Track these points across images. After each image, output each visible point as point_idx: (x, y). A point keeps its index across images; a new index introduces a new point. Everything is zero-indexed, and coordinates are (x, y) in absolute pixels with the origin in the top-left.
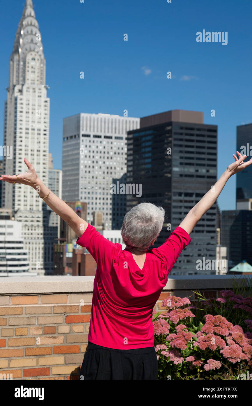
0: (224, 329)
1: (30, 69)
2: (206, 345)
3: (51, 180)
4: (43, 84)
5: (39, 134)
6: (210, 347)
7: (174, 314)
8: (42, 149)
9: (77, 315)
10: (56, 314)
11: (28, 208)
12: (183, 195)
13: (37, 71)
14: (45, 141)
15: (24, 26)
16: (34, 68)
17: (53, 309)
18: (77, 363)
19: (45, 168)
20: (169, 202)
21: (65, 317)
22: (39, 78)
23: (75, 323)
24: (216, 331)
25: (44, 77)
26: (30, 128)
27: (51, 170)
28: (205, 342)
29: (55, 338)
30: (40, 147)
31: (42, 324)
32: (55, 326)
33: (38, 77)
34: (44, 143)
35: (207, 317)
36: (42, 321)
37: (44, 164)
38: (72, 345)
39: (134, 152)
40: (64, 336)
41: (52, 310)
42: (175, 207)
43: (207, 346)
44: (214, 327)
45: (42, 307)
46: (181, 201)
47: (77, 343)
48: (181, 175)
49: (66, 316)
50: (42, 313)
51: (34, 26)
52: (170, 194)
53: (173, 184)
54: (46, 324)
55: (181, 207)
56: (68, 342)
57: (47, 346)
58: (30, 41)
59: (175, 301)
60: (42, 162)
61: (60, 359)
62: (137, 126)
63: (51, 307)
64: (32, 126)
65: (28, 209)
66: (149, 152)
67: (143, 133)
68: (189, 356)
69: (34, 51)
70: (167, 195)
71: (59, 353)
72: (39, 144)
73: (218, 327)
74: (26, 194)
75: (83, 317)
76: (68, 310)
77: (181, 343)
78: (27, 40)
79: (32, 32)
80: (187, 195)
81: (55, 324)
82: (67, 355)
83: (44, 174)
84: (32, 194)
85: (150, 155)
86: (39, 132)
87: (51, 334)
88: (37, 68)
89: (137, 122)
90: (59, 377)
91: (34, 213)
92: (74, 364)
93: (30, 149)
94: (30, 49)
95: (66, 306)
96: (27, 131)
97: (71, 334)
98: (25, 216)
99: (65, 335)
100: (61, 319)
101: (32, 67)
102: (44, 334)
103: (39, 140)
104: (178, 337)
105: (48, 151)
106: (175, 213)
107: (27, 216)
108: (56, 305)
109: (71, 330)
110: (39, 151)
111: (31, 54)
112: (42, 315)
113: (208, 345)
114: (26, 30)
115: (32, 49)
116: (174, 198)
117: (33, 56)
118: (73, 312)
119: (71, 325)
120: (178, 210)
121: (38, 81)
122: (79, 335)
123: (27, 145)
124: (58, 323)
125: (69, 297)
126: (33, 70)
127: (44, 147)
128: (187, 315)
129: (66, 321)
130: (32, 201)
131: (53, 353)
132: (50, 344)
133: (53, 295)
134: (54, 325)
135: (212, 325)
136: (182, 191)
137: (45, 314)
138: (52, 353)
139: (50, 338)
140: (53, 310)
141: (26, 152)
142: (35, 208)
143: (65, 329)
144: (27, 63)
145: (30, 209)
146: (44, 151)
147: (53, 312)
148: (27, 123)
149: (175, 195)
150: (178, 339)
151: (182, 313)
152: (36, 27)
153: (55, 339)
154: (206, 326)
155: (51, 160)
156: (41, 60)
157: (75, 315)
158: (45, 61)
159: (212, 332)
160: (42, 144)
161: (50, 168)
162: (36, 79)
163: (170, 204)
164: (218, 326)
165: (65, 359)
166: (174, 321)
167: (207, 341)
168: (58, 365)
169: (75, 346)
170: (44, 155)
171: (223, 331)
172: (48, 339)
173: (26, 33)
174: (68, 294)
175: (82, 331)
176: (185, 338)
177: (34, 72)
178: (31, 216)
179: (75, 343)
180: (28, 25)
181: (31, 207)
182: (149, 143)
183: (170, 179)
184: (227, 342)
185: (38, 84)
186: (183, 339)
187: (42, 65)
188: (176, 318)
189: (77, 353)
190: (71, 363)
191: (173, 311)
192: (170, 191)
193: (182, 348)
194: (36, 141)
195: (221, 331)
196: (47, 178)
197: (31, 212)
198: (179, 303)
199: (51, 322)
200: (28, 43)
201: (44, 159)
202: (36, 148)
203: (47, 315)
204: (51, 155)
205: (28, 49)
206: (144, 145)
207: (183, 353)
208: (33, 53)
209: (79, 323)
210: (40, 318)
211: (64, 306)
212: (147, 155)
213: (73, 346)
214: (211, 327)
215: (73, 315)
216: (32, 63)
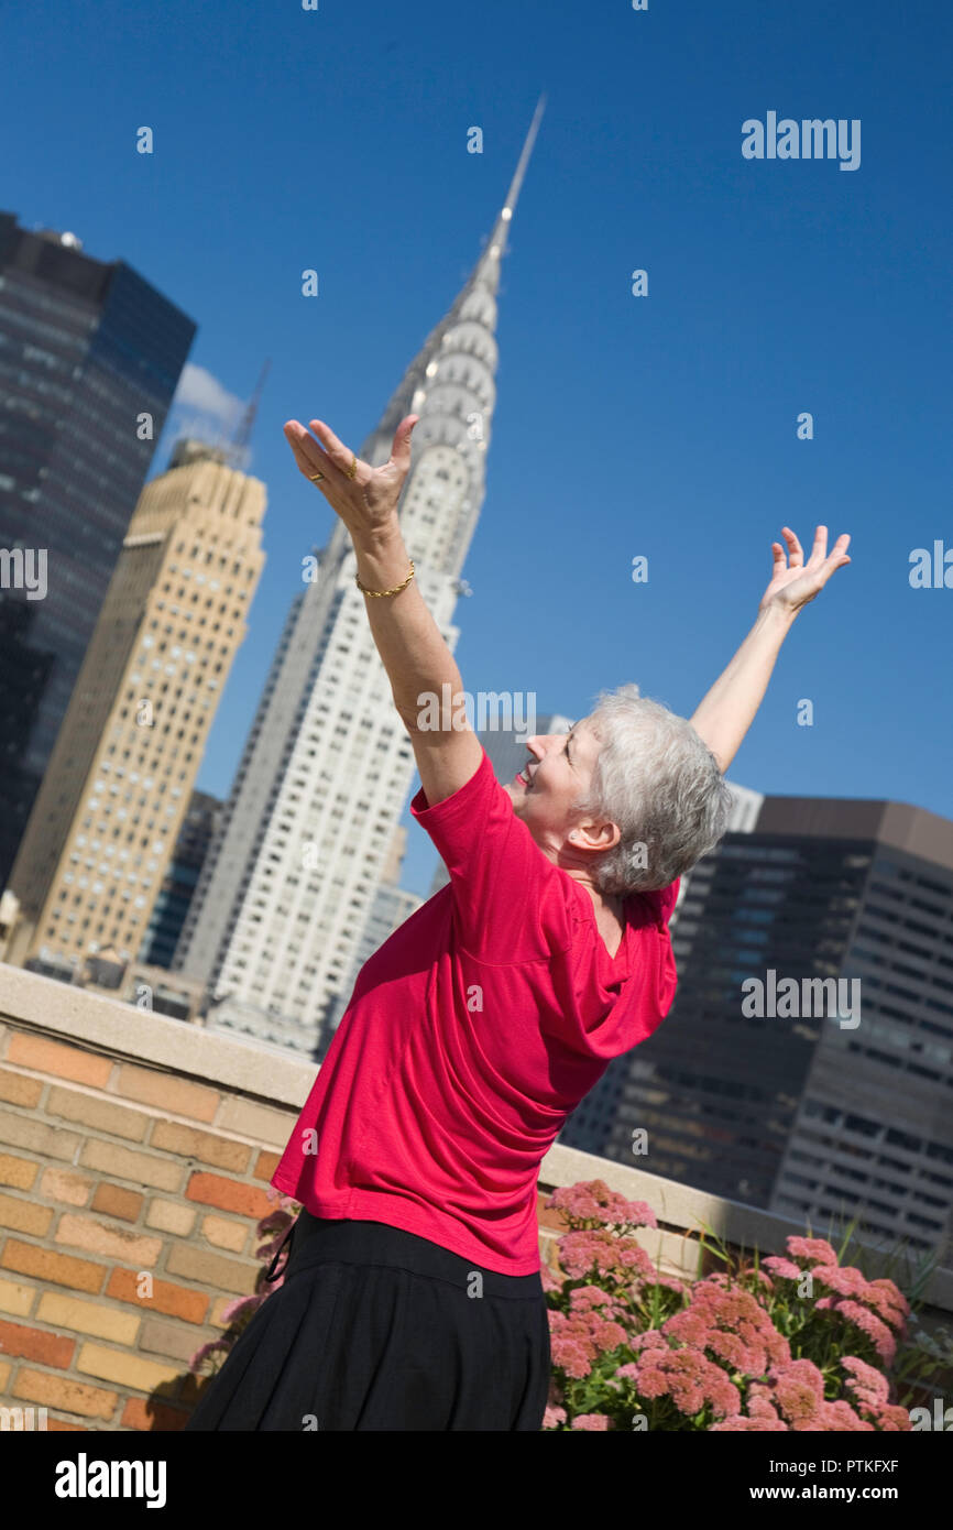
0: (749, 1350)
1: (421, 508)
2: (665, 1383)
3: (376, 926)
4: (450, 573)
5: (383, 747)
6: (676, 1396)
7: (578, 1244)
8: (378, 803)
9: (233, 1181)
10: (159, 1149)
11: (266, 1000)
12: (840, 1122)
13: (442, 520)
14: (399, 777)
15: (445, 350)
16: (437, 509)
17: (154, 1128)
18: (183, 1361)
19: (366, 875)
20: (782, 1130)
21: (188, 1174)
22: (442, 549)
23: (219, 1208)
24: (716, 1347)
25: (463, 548)
26: (358, 716)
27: (386, 889)
28: (662, 1374)
29: (130, 1238)
30: (371, 794)
31: (95, 1170)
32: (141, 1194)
33: (441, 541)
34: (393, 784)
35: (700, 1289)
36: (101, 1157)
37: (370, 858)
38: (186, 1285)
39: (707, 911)
40: (165, 1243)
41: (150, 1130)
42: (800, 1156)
43: (666, 1390)
44: (714, 1331)
45: (117, 1107)
46: (827, 1141)
47: (202, 1283)
48: (854, 1047)
49: (194, 1172)
50: (108, 1129)
51: (481, 359)
52: (792, 1103)
53: (817, 1071)
54: (110, 1175)
55: (820, 1162)
56: (172, 1271)
57: (90, 1259)
58: (449, 406)
59: (602, 1200)
60: (363, 848)
61: (124, 1326)
62: (743, 822)
63: (150, 1118)
64: (367, 711)
65: (264, 1004)
66: (761, 927)
67: (759, 854)
68: (588, 1413)
69: (453, 445)
70: (784, 1104)
71: (127, 1299)
72: (371, 782)
73: (730, 1335)
74: (270, 949)
75: (256, 1198)
76: (207, 1150)
77: (573, 1350)
78: (438, 402)
79: (466, 377)
80: (855, 1123)
81: (145, 1186)
82: (155, 1318)
83: (359, 896)
84: (292, 956)
85: (761, 938)
86: (385, 739)
87: (117, 1218)
88: (446, 508)
89: (748, 807)
90: (101, 1389)
91: (280, 1024)
92: (170, 1362)
93: (334, 788)
94: (443, 435)
95: (206, 1135)
96: (344, 724)
97: (192, 1245)
98: (244, 1025)
99: (169, 1239)
100: (169, 1175)
101: (430, 503)
102: (93, 1210)
103: (373, 770)
104: (568, 1329)
105: (396, 818)
106: (794, 1178)
107: (254, 1027)
108: (169, 1118)
109: (198, 1230)
110: (363, 806)
111: (440, 457)
112: (106, 1138)
113: (670, 1385)
114: (447, 365)
115: (450, 437)
116: (804, 1121)
117: (446, 464)
118: (222, 1164)
119: (203, 1211)
120: (807, 1171)
121: (436, 555)
122: (219, 1257)
123: (329, 773)
124: (157, 1184)
125: (224, 1103)
126: (430, 513)
127: (389, 798)
128: (628, 1259)
129: (187, 1190)
130: (286, 979)
131: (103, 1290)
132: (103, 1252)
133: (168, 1076)
134: (138, 1188)
135: (708, 1321)
136: (840, 1104)
137: (116, 1136)
138: (100, 1290)
139: (108, 1230)
140: (153, 1135)
141: (319, 799)
142: (288, 1008)
143: (174, 1216)
144: (415, 481)
145: (271, 1007)
146: (384, 814)
147: (148, 1139)
148: (353, 693)
149: (810, 1112)
150: (568, 1333)
151: (611, 1249)
152: (486, 366)
153: (126, 1241)
154: (686, 1316)
155: (400, 851)
156: (470, 486)
157: (228, 1179)
158: (481, 496)
159: (702, 1344)
160: (382, 787)
161: (385, 881)
162: (433, 547)
163: (784, 1139)
164: (731, 1330)
165: (142, 1327)
166: (571, 1264)
167: (673, 1371)
168: (109, 1344)
169: (192, 1292)
170: (379, 829)
171: (746, 1355)
172: (102, 1232)
173: (444, 377)
174: (224, 1094)
175: (238, 1247)
176: (595, 1336)
177: (432, 521)
178: (265, 1033)
179: (196, 1281)
180: (459, 350)
181: (277, 1001)
182: (774, 897)
183: (810, 1047)
184: (749, 1404)
185: (432, 568)
186: (587, 1338)
187: (466, 506)
188: (582, 1256)
189: (193, 1323)
190: (161, 1351)
191: (582, 1233)
192: (796, 1090)
193: (573, 1369)
194: (366, 767)
195: (737, 1351)
196: (363, 914)
197: (270, 1019)
198: (614, 1211)
199: (132, 1174)
200: (441, 411)
201: (374, 843)
202: (357, 792)
203: (122, 1142)
204: (403, 834)
205: (436, 435)
206: (750, 895)
207: (572, 1393)
208: (449, 455)
209: (235, 1213)
210: (94, 1145)
211: (197, 1131)
212: (749, 937)
213: (186, 1289)
214: (704, 1326)
215: (221, 1178)
216: (435, 489)
